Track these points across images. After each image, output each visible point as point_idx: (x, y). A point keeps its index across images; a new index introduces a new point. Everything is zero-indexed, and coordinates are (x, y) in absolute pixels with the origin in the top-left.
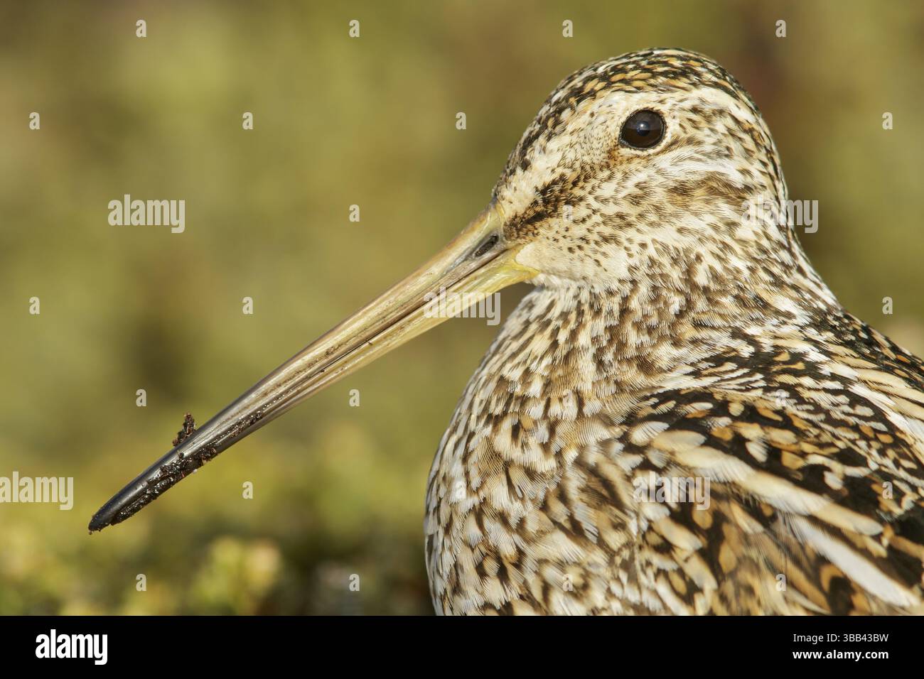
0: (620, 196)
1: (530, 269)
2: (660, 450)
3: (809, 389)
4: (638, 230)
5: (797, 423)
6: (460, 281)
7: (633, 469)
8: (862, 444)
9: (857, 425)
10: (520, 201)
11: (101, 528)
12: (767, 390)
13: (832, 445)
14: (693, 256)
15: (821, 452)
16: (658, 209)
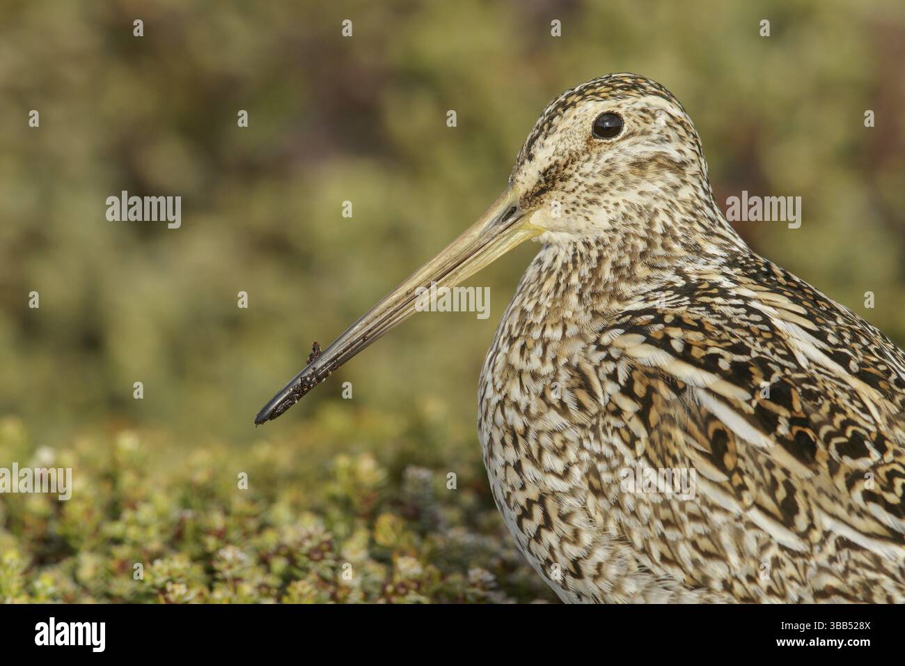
0: (597, 171)
1: (540, 228)
2: (617, 348)
3: (720, 305)
4: (611, 194)
5: (708, 328)
6: (493, 238)
7: (601, 361)
8: (751, 339)
9: (749, 327)
10: (529, 182)
11: (264, 422)
12: (690, 306)
13: (729, 341)
14: (652, 210)
15: (719, 345)
16: (623, 177)
